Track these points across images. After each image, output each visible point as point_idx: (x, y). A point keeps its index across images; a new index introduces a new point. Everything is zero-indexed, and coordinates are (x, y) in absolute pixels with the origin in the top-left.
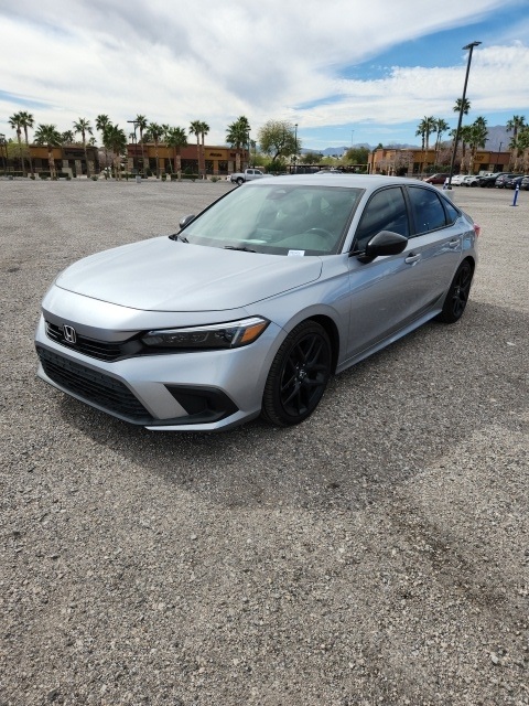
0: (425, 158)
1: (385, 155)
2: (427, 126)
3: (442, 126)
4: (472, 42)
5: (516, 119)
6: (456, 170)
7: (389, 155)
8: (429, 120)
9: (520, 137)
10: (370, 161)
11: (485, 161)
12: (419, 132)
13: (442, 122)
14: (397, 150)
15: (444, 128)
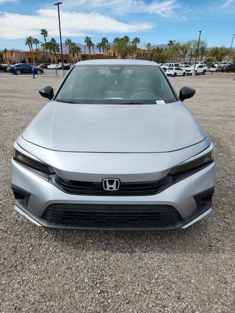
0: (33, 56)
1: (12, 54)
2: (30, 41)
3: (36, 41)
4: (57, 2)
5: (68, 40)
6: (50, 62)
7: (14, 54)
8: (30, 38)
9: (72, 48)
10: (4, 57)
11: (59, 58)
12: (26, 44)
13: (36, 40)
14: (18, 52)
15: (38, 42)
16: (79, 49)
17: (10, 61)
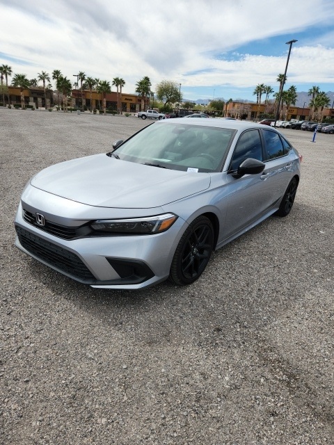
0: (259, 109)
1: (234, 106)
2: (260, 90)
3: (269, 90)
4: (292, 40)
5: (314, 88)
7: (236, 106)
8: (262, 86)
9: (316, 100)
10: (224, 109)
11: (294, 113)
12: (255, 93)
13: (269, 88)
14: (241, 103)
15: (271, 91)
16: (327, 101)
17: (229, 114)
